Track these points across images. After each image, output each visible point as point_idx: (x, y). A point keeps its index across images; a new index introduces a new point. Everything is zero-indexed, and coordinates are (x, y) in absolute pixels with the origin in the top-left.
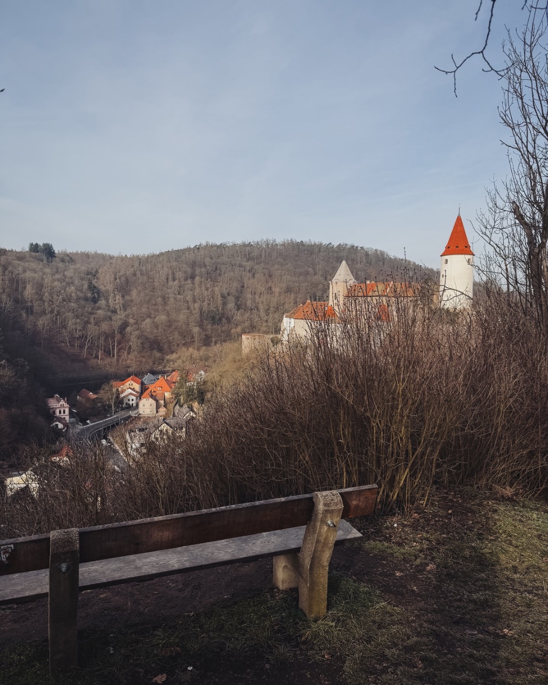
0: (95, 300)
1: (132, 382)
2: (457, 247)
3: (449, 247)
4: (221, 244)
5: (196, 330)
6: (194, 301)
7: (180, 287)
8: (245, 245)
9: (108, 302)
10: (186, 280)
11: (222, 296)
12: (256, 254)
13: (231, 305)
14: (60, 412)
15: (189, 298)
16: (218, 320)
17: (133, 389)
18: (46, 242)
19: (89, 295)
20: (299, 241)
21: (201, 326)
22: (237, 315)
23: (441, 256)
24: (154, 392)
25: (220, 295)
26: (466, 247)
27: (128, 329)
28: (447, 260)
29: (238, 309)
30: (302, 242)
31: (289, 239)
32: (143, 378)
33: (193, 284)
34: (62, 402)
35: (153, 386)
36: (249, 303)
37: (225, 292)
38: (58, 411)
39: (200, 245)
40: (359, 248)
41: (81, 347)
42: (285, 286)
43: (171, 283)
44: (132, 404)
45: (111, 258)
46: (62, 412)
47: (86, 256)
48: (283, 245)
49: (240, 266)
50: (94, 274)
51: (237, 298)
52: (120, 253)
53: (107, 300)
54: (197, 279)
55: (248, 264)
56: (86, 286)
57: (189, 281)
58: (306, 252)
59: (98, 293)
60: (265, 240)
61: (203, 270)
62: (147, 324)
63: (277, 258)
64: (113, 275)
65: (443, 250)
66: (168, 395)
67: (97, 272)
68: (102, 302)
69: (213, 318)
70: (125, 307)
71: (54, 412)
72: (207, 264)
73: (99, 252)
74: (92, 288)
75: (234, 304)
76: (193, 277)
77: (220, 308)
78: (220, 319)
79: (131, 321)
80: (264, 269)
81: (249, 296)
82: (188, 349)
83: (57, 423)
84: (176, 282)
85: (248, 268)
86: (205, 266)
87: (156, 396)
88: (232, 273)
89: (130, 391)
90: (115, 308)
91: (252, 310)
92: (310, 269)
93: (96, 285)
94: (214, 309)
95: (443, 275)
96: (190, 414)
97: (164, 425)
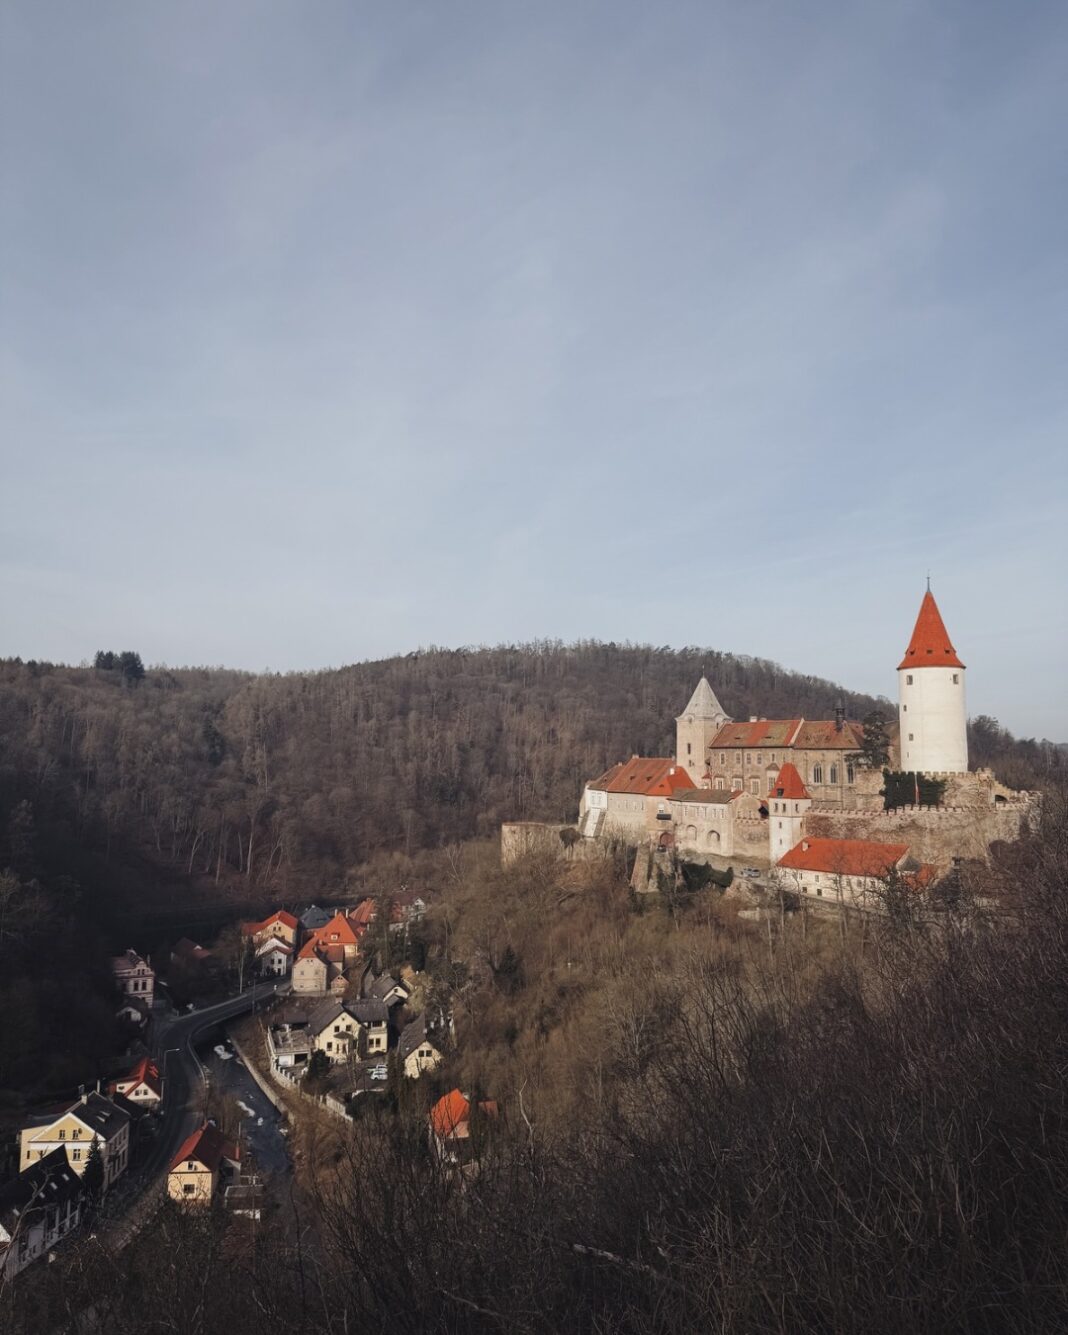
0: (215, 760)
1: (281, 924)
2: (929, 652)
3: (912, 653)
4: (458, 650)
5: (408, 815)
6: (406, 759)
7: (379, 731)
8: (503, 652)
9: (240, 761)
10: (391, 717)
11: (459, 748)
12: (524, 667)
13: (477, 766)
14: (136, 985)
15: (396, 752)
16: (451, 796)
17: (282, 939)
18: (127, 650)
19: (205, 748)
20: (607, 642)
21: (417, 804)
22: (488, 785)
23: (898, 669)
24: (324, 944)
25: (455, 745)
26: (947, 652)
27: (277, 815)
28: (910, 679)
29: (491, 774)
30: (613, 644)
31: (588, 640)
32: (301, 915)
33: (405, 725)
34: (142, 966)
35: (323, 931)
36: (512, 760)
37: (466, 740)
38: (132, 983)
39: (419, 652)
40: (723, 656)
41: (185, 852)
42: (582, 727)
43: (361, 724)
44: (279, 970)
45: (250, 678)
46: (140, 987)
47: (203, 676)
48: (577, 650)
49: (495, 689)
50: (216, 709)
51: (490, 752)
52: (267, 668)
53: (239, 758)
54: (413, 715)
55: (509, 687)
56: (199, 733)
57: (397, 720)
58: (620, 663)
59: (223, 744)
60: (542, 640)
61: (424, 698)
62: (312, 805)
63: (565, 673)
64: (252, 711)
65: (901, 657)
66: (350, 950)
67: (222, 705)
68: (230, 763)
69: (442, 792)
70: (272, 771)
71: (124, 987)
72: (432, 687)
73: (227, 668)
74: (212, 736)
75: (483, 764)
76: (404, 712)
77: (456, 772)
78: (456, 793)
79: (283, 799)
80: (540, 695)
81: (512, 748)
82: (391, 855)
83: (130, 1009)
84: (373, 722)
85: (510, 694)
86: (428, 690)
87: (327, 953)
88: (479, 704)
89: (275, 942)
90: (253, 775)
91: (518, 775)
92: (630, 696)
93: (219, 730)
94: (445, 774)
95: (905, 707)
96: (396, 991)
97: (344, 1015)
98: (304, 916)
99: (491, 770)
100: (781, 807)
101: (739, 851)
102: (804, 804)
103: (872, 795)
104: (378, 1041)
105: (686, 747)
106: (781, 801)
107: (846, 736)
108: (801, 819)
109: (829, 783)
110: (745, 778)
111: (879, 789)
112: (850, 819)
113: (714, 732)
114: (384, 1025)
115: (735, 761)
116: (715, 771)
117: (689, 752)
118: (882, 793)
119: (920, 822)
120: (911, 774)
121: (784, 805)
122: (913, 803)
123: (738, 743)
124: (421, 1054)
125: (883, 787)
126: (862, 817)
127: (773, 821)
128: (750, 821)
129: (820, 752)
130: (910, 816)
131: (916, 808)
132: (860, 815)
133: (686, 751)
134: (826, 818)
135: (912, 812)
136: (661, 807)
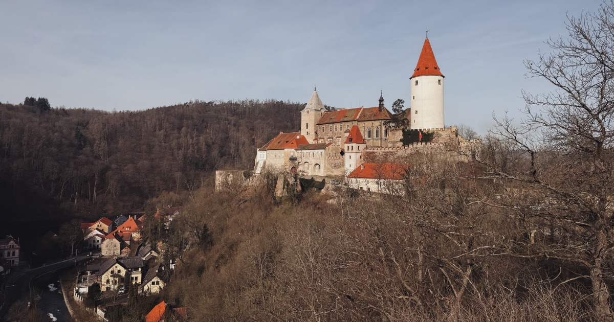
0: (80, 147)
1: (101, 223)
2: (426, 68)
4: (209, 103)
5: (178, 175)
6: (179, 148)
7: (166, 136)
8: (230, 104)
10: (173, 130)
11: (206, 145)
12: (241, 110)
13: (215, 153)
15: (174, 144)
16: (201, 166)
17: (102, 231)
18: (42, 97)
19: (76, 142)
20: (279, 100)
21: (184, 170)
22: (220, 161)
24: (121, 232)
25: (204, 143)
26: (436, 69)
27: (109, 173)
29: (222, 157)
30: (282, 101)
31: (271, 99)
32: (115, 220)
33: (179, 133)
34: (13, 243)
35: (121, 226)
36: (232, 151)
37: (210, 141)
39: (190, 103)
41: (58, 190)
42: (266, 137)
43: (157, 132)
44: (98, 245)
45: (106, 114)
46: (11, 254)
47: (83, 112)
48: (266, 104)
49: (226, 120)
50: (84, 125)
51: (222, 147)
52: (114, 109)
53: (92, 147)
54: (184, 129)
55: (233, 119)
56: (73, 135)
57: (176, 131)
58: (285, 110)
59: (85, 141)
60: (250, 99)
61: (190, 122)
62: (129, 169)
63: (260, 113)
64: (102, 126)
66: (136, 236)
67: (88, 123)
68: (87, 149)
69: (197, 165)
70: (110, 154)
71: (2, 254)
72: (195, 117)
73: (96, 109)
74: (80, 136)
75: (218, 152)
76: (180, 129)
77: (204, 156)
78: (204, 165)
79: (114, 166)
80: (247, 122)
81: (232, 145)
82: (169, 193)
84: (162, 131)
85: (233, 122)
86: (193, 118)
87: (123, 236)
88: (218, 125)
89: (97, 232)
90: (99, 155)
91: (235, 157)
92: (289, 124)
93: (83, 134)
94: (198, 156)
95: (414, 97)
96: (151, 253)
97: (117, 265)
98: (116, 220)
99: (222, 155)
100: (350, 148)
101: (329, 173)
102: (362, 146)
103: (396, 142)
104: (136, 278)
105: (306, 125)
106: (350, 145)
107: (384, 113)
108: (360, 154)
109: (375, 137)
110: (334, 138)
111: (400, 139)
112: (385, 152)
113: (319, 118)
114: (140, 270)
115: (329, 131)
116: (319, 136)
117: (307, 128)
118: (401, 140)
119: (422, 151)
120: (416, 130)
121: (352, 147)
122: (417, 142)
123: (331, 121)
124: (153, 283)
125: (401, 137)
126: (392, 151)
127: (347, 155)
128: (335, 157)
129: (371, 122)
130: (416, 148)
131: (419, 144)
132: (390, 150)
133: (306, 127)
134: (374, 153)
135: (417, 146)
136: (292, 154)
